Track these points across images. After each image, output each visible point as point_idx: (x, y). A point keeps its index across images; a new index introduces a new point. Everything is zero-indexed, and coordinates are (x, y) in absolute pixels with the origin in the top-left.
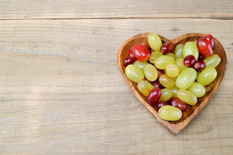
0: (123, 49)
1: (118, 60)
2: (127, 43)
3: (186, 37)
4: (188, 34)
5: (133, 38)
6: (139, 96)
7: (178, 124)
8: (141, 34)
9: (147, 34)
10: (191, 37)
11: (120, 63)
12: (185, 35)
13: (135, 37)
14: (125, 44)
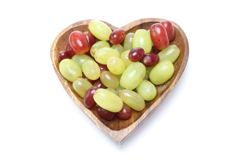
0: (58, 40)
1: (52, 54)
2: (63, 33)
3: (139, 23)
4: (142, 19)
5: (72, 27)
6: (76, 98)
7: (121, 131)
8: (82, 21)
9: (89, 21)
10: (146, 23)
11: (53, 58)
12: (138, 21)
13: (74, 25)
14: (62, 34)
